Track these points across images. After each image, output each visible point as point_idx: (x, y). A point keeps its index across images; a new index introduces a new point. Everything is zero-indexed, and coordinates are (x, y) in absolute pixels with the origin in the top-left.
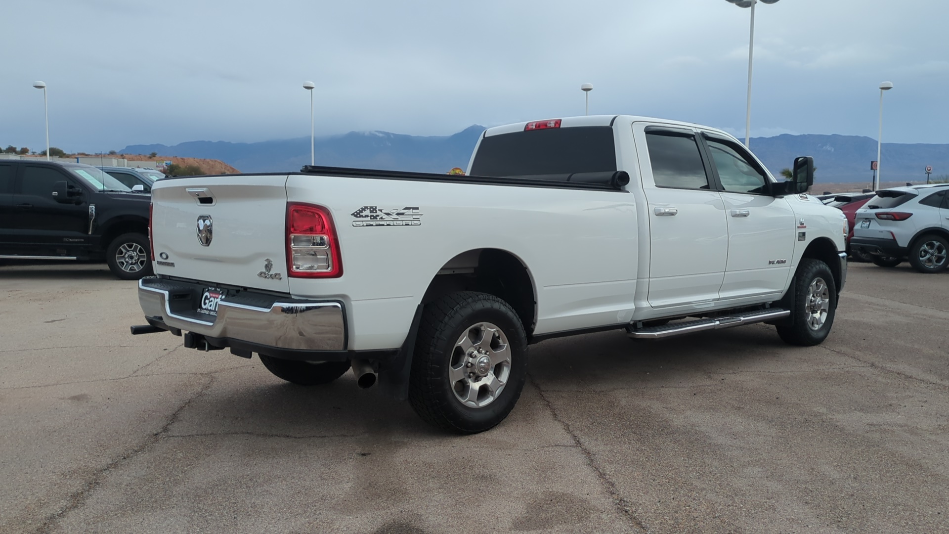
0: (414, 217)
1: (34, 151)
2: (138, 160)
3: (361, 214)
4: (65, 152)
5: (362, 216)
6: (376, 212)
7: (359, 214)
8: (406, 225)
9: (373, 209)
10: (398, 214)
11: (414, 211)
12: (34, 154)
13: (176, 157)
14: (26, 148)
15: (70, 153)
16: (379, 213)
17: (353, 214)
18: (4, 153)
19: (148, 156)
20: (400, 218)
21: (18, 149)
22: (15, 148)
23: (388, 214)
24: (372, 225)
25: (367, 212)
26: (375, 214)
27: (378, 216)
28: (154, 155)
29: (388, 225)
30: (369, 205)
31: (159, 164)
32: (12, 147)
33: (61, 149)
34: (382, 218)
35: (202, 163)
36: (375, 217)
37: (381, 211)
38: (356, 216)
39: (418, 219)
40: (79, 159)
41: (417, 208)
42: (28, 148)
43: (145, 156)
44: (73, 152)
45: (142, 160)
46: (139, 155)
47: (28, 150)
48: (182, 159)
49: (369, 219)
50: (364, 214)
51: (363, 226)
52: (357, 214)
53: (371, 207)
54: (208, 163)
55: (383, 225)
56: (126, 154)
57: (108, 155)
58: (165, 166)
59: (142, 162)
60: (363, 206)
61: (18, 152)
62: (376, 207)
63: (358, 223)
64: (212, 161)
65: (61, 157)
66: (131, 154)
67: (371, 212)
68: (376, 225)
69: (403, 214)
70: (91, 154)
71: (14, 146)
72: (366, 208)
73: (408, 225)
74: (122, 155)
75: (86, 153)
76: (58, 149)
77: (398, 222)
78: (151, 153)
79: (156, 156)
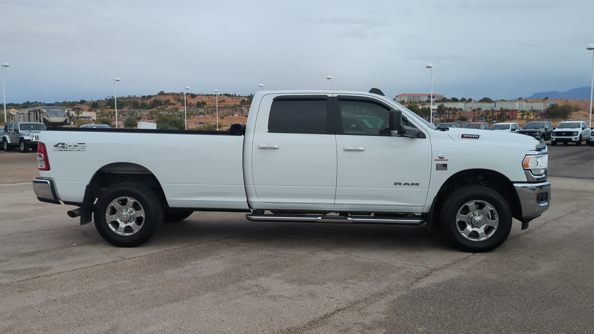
0: (82, 147)
1: (475, 100)
2: (536, 102)
3: (58, 146)
4: (492, 100)
5: (58, 147)
6: (64, 145)
7: (57, 146)
8: (78, 151)
9: (63, 144)
10: (75, 146)
11: (83, 145)
12: (475, 102)
13: (562, 99)
14: (471, 99)
15: (495, 100)
16: (65, 145)
17: (54, 146)
18: (460, 102)
19: (543, 99)
20: (75, 148)
21: (467, 99)
22: (465, 99)
23: (70, 146)
24: (62, 150)
25: (60, 145)
26: (64, 146)
27: (65, 147)
28: (547, 98)
29: (69, 150)
30: (61, 142)
31: (545, 104)
32: (464, 98)
33: (490, 98)
34: (67, 148)
35: (580, 102)
36: (64, 147)
37: (67, 145)
38: (55, 147)
39: (84, 148)
40: (496, 103)
41: (84, 144)
42: (472, 98)
43: (541, 100)
44: (497, 99)
45: (538, 102)
46: (537, 99)
47: (472, 100)
48: (566, 100)
49: (61, 148)
50: (59, 146)
51: (58, 151)
52: (56, 146)
53: (62, 143)
54: (585, 102)
55: (67, 150)
56: (528, 99)
57: (518, 100)
58: (549, 106)
59: (539, 103)
60: (59, 142)
61: (467, 101)
62: (64, 143)
63: (56, 149)
64: (587, 100)
65: (490, 103)
66: (532, 99)
67: (62, 145)
68: (64, 150)
69: (77, 146)
70: (507, 100)
71: (465, 98)
72: (60, 143)
73: (79, 151)
74: (526, 100)
75: (505, 99)
76: (489, 98)
77: (74, 150)
78: (545, 97)
79: (548, 99)
